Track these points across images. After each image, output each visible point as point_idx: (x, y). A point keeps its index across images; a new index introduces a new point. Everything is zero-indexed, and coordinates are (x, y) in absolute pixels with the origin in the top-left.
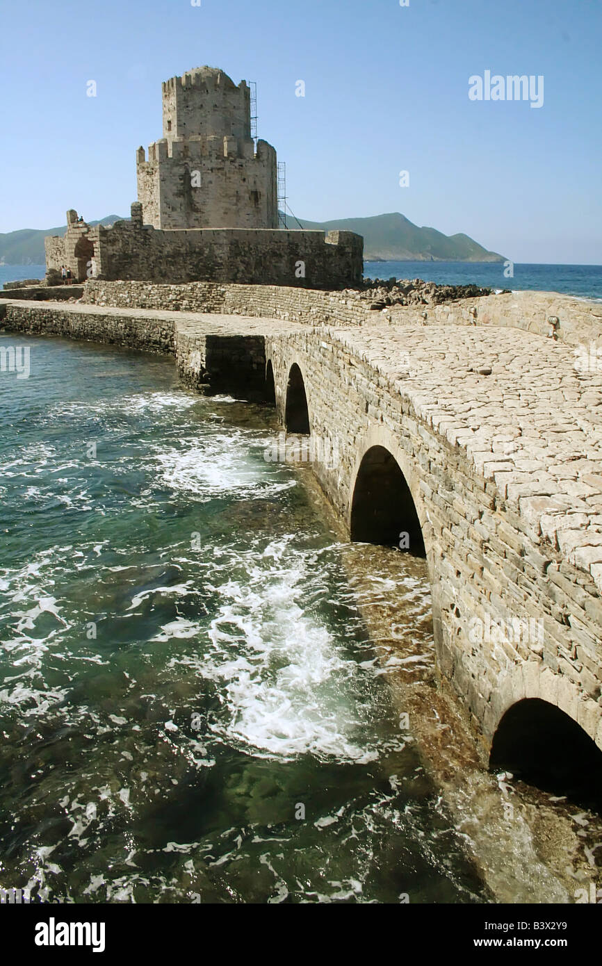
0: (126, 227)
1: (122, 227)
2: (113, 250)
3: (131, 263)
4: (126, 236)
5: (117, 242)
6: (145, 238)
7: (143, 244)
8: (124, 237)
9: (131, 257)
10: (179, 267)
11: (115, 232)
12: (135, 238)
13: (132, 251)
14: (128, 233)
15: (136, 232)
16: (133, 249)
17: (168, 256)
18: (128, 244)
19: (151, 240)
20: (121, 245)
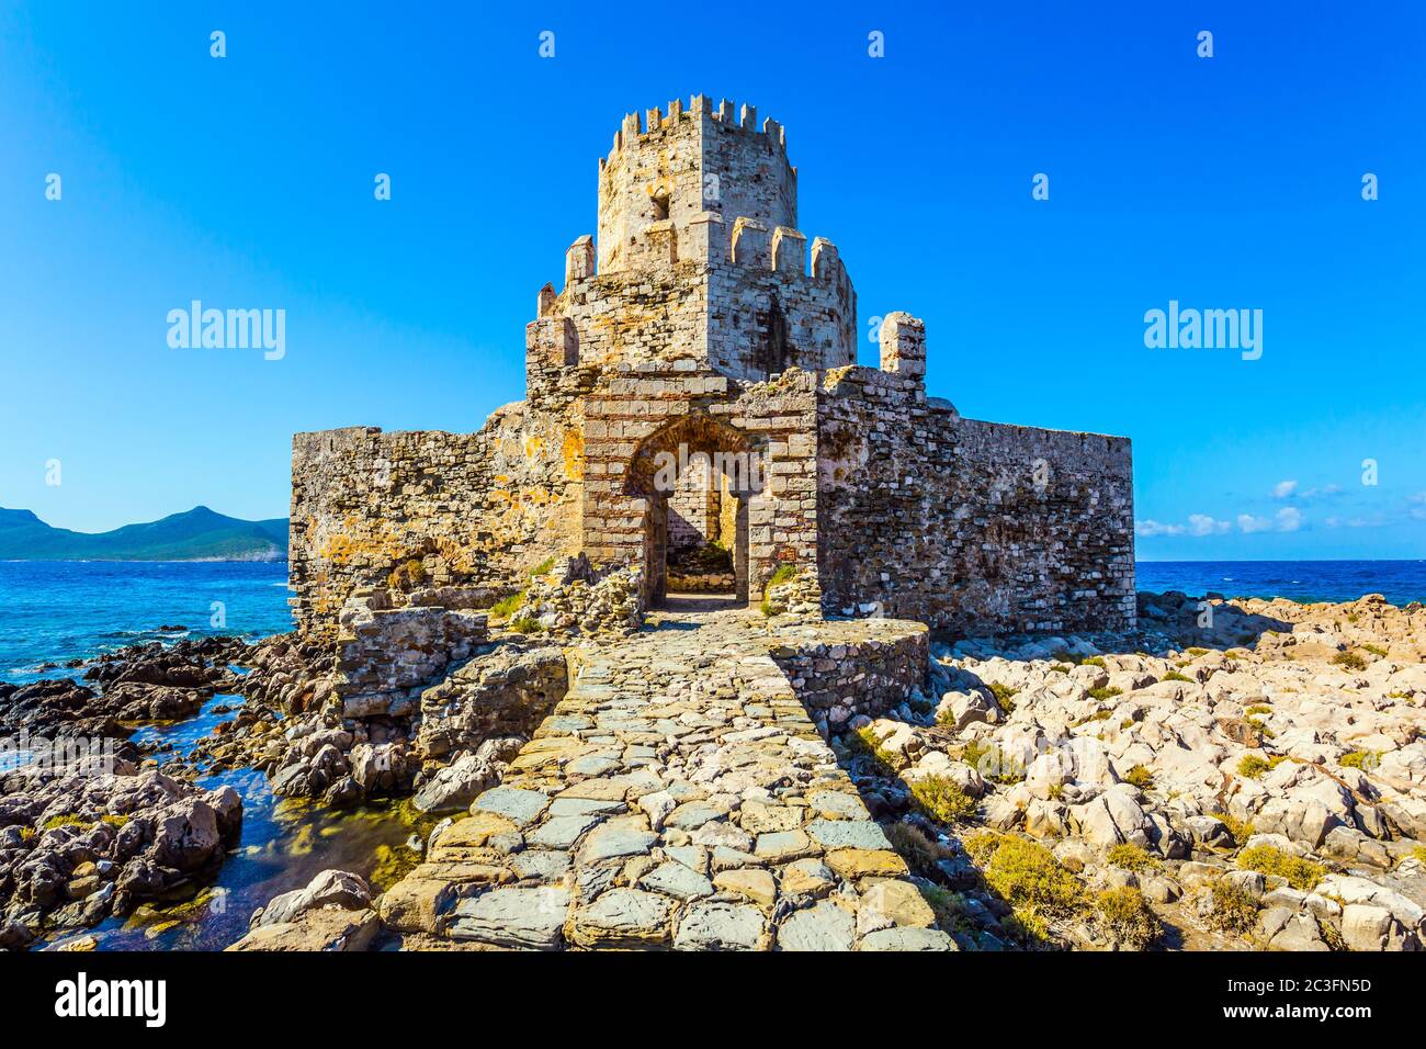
0: (882, 392)
1: (869, 389)
2: (837, 474)
3: (898, 526)
4: (881, 427)
5: (851, 448)
6: (941, 442)
7: (935, 459)
8: (873, 430)
9: (896, 503)
10: (1032, 546)
11: (846, 406)
12: (910, 440)
13: (901, 482)
14: (889, 416)
15: (913, 417)
16: (903, 475)
17: (1001, 509)
18: (887, 457)
19: (957, 450)
20: (864, 456)
